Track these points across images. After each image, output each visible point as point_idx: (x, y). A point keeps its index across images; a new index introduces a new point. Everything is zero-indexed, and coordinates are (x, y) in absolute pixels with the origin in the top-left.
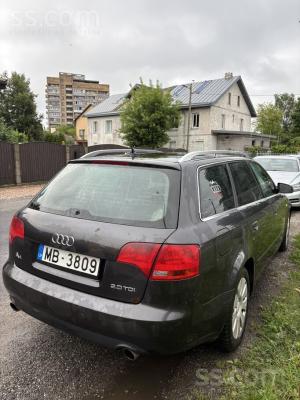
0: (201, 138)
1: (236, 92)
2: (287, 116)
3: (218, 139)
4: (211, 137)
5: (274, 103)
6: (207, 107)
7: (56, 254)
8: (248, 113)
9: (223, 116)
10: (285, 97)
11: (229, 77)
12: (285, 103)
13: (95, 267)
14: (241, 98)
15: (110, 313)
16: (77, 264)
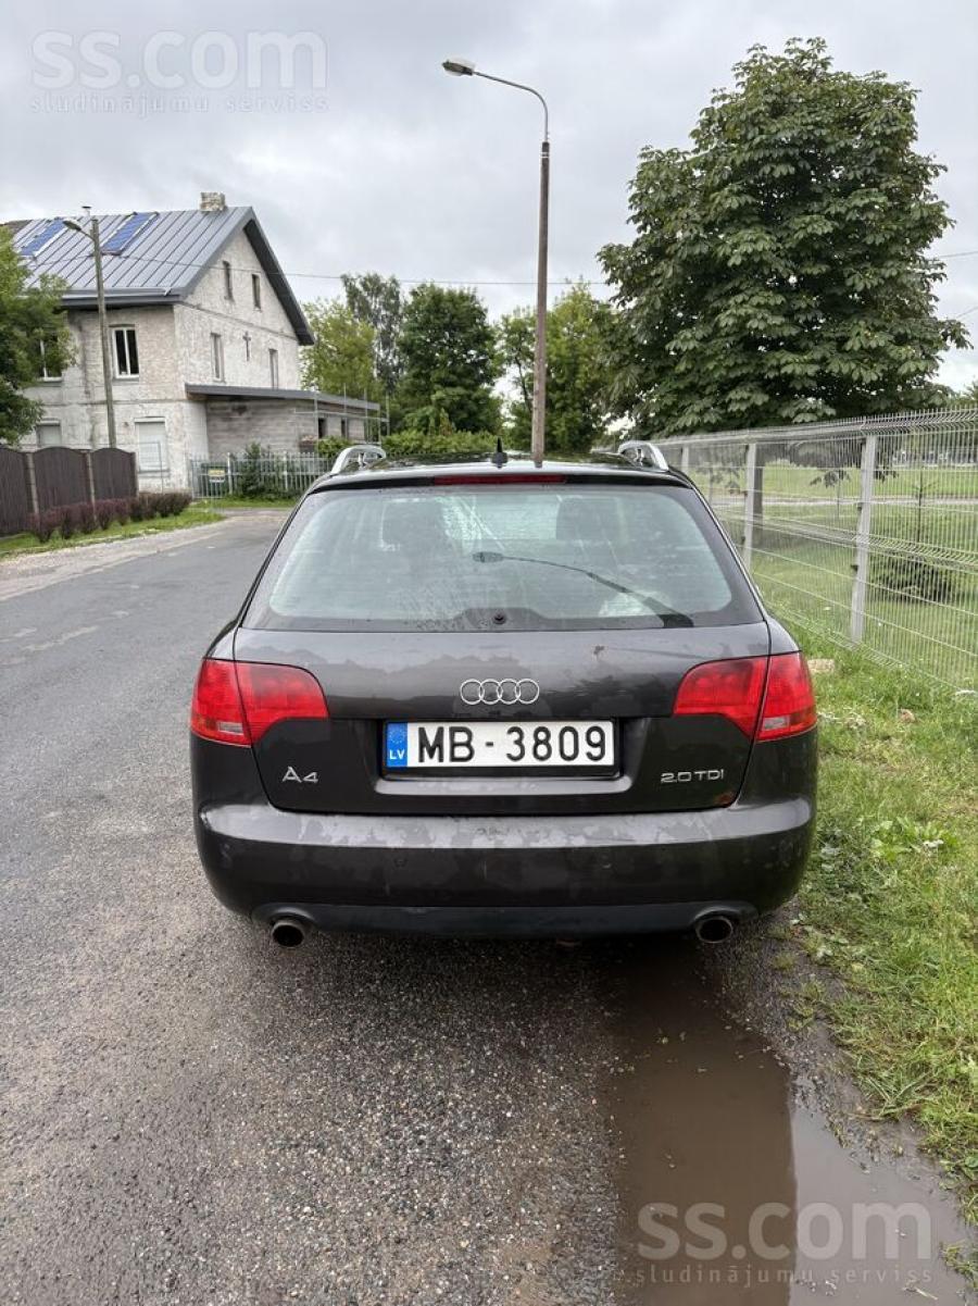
0: (154, 411)
1: (243, 262)
2: (386, 344)
3: (209, 416)
4: (187, 406)
5: (344, 301)
6: (161, 305)
7: (461, 737)
8: (288, 330)
9: (216, 336)
10: (373, 284)
11: (215, 207)
12: (375, 303)
13: (601, 744)
14: (263, 282)
15: (682, 840)
16: (542, 750)
